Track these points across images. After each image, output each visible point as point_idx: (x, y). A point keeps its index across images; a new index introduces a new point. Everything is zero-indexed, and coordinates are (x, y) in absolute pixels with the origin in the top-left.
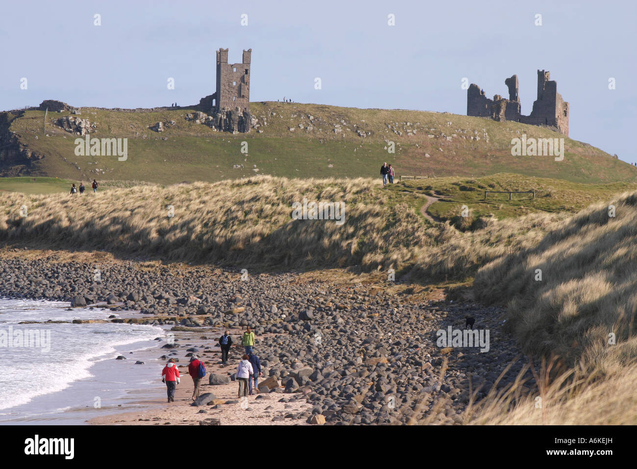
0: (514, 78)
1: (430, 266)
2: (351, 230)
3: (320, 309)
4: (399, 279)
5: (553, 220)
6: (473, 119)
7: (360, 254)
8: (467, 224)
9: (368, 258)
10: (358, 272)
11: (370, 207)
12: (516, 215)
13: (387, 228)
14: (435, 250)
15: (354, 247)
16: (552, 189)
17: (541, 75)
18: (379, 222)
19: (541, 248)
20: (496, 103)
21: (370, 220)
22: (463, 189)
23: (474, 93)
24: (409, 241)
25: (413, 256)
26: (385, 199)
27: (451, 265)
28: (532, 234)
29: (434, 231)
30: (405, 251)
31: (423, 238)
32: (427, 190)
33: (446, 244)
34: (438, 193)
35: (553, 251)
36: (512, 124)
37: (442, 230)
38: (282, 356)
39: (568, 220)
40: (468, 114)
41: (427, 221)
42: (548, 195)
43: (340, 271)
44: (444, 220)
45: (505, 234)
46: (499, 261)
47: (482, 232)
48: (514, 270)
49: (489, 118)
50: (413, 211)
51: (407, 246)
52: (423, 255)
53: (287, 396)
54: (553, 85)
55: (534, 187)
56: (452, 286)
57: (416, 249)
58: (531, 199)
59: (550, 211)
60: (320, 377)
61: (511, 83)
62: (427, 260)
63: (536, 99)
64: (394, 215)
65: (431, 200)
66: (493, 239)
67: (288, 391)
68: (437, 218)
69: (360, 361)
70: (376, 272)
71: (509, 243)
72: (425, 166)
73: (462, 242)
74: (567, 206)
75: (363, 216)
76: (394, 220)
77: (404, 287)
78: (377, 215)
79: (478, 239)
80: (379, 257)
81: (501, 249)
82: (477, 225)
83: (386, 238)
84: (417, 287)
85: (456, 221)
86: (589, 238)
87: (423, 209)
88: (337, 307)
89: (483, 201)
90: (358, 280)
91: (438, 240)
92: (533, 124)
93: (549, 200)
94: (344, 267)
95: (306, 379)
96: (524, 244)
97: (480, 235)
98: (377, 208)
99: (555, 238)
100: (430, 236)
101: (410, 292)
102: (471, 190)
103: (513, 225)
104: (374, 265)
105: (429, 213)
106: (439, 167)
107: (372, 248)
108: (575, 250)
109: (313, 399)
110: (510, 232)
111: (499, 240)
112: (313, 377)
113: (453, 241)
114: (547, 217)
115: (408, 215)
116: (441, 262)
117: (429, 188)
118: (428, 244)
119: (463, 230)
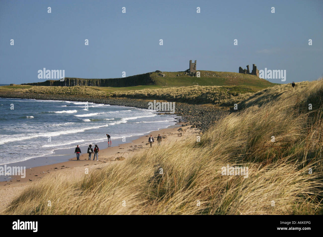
0: (248, 65)
1: (227, 103)
2: (212, 96)
3: (206, 112)
4: (221, 106)
5: (251, 94)
6: (240, 74)
7: (214, 101)
8: (235, 94)
9: (216, 102)
10: (213, 104)
11: (216, 91)
12: (244, 93)
13: (219, 96)
14: (228, 100)
15: (213, 99)
16: (252, 88)
17: (253, 65)
18: (218, 94)
19: (248, 100)
20: (245, 71)
21: (216, 94)
22: (234, 88)
23: (240, 69)
24: (224, 98)
25: (224, 101)
26: (219, 90)
27: (231, 103)
28: (247, 97)
29: (228, 96)
30: (223, 100)
31: (226, 98)
32: (227, 88)
33: (231, 99)
34: (230, 89)
35: (250, 100)
36: (248, 75)
37: (230, 96)
38: (197, 121)
39: (254, 94)
40: (239, 73)
41: (227, 94)
42: (251, 89)
43: (210, 104)
44: (231, 94)
45: (242, 97)
46: (240, 102)
47: (238, 96)
48: (242, 104)
49: (243, 74)
50: (224, 92)
51: (223, 99)
52: (226, 101)
53: (196, 129)
54: (256, 67)
55: (248, 88)
56: (231, 107)
57: (225, 100)
58: (247, 90)
59: (251, 92)
60: (203, 125)
61: (248, 66)
62: (227, 102)
63: (252, 70)
64: (221, 93)
65: (228, 90)
66: (239, 98)
67: (196, 128)
68: (229, 94)
69: (211, 122)
70: (217, 104)
71: (243, 99)
72: (231, 83)
73: (234, 99)
74: (255, 91)
75: (215, 93)
76: (221, 94)
77: (222, 107)
78: (218, 93)
79: (237, 98)
80: (218, 101)
81: (241, 100)
82: (237, 95)
83: (219, 98)
84: (225, 107)
85: (233, 94)
86: (257, 98)
87: (226, 92)
88: (209, 111)
89: (238, 90)
90: (213, 106)
91: (229, 98)
92: (252, 74)
93: (251, 90)
94: (211, 103)
95: (200, 125)
96: (246, 99)
97: (237, 97)
98: (218, 92)
99: (251, 98)
100: (228, 97)
101: (223, 108)
102: (236, 88)
103: (243, 95)
104: (217, 103)
105: (228, 93)
106: (233, 83)
107: (216, 99)
108: (254, 100)
109: (201, 129)
110: (243, 96)
111: (241, 98)
112: (202, 125)
113: (232, 98)
114: (250, 93)
115: (224, 93)
116: (229, 103)
117: (228, 88)
118: (227, 99)
119: (234, 96)
